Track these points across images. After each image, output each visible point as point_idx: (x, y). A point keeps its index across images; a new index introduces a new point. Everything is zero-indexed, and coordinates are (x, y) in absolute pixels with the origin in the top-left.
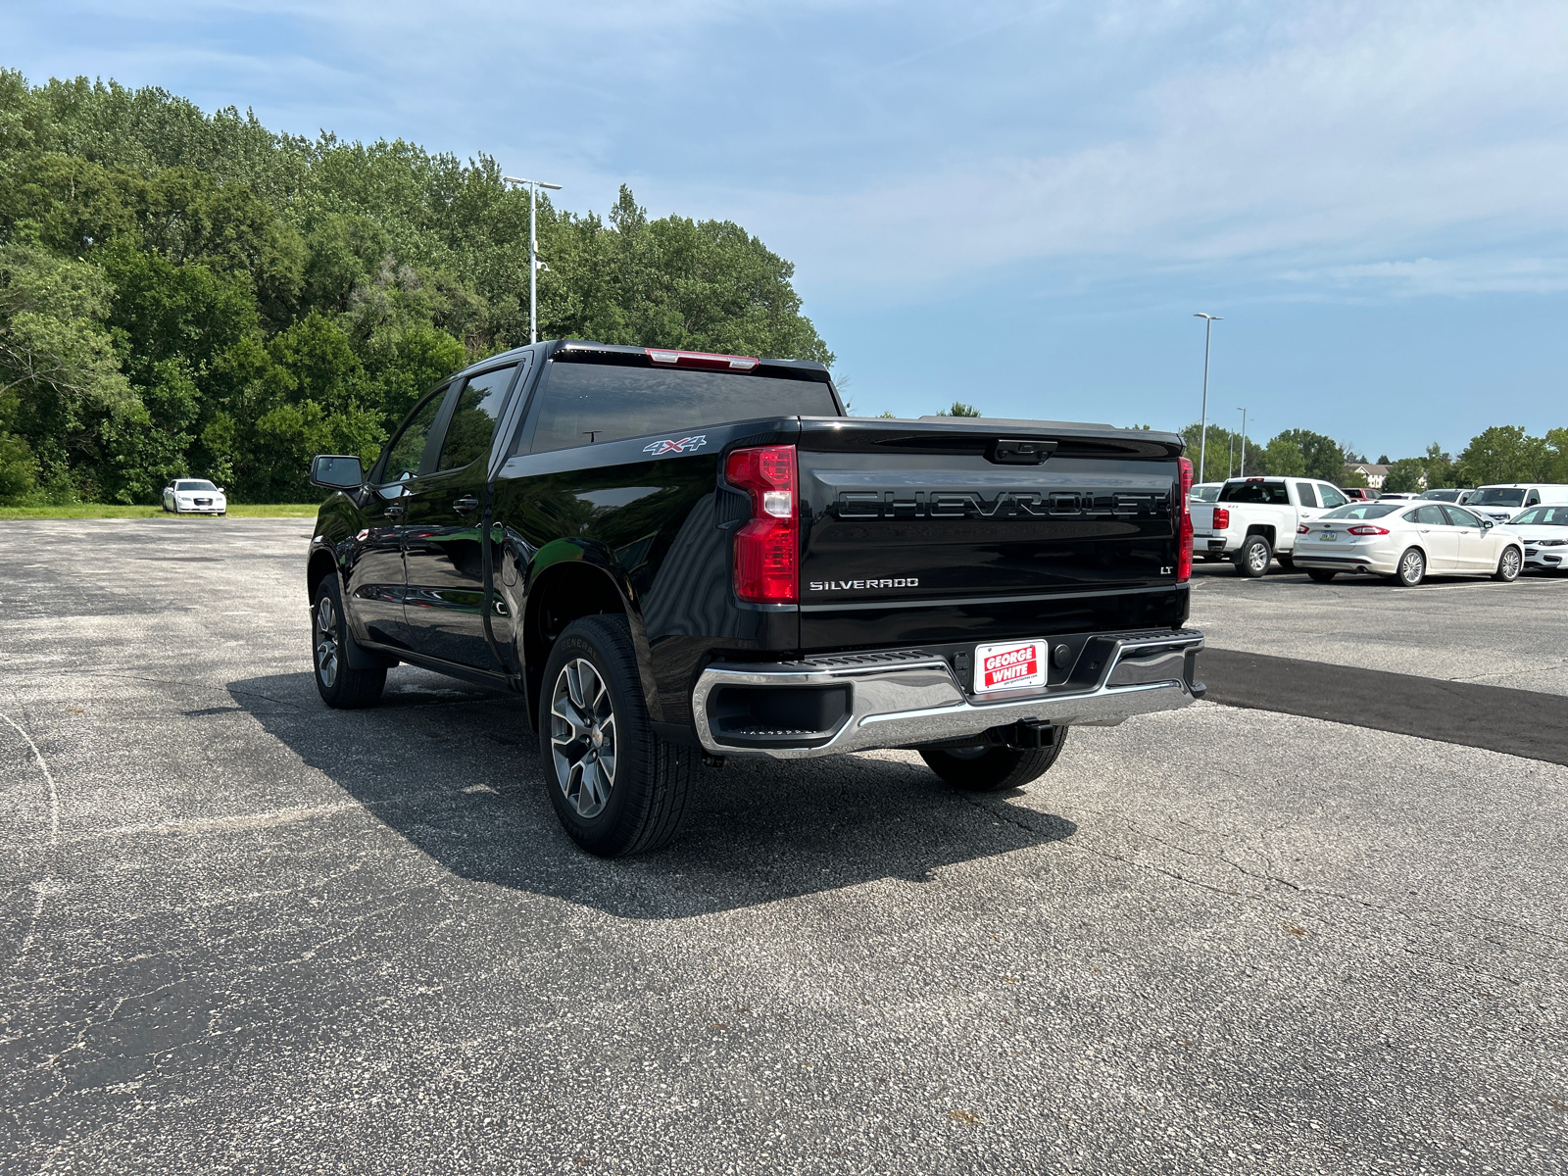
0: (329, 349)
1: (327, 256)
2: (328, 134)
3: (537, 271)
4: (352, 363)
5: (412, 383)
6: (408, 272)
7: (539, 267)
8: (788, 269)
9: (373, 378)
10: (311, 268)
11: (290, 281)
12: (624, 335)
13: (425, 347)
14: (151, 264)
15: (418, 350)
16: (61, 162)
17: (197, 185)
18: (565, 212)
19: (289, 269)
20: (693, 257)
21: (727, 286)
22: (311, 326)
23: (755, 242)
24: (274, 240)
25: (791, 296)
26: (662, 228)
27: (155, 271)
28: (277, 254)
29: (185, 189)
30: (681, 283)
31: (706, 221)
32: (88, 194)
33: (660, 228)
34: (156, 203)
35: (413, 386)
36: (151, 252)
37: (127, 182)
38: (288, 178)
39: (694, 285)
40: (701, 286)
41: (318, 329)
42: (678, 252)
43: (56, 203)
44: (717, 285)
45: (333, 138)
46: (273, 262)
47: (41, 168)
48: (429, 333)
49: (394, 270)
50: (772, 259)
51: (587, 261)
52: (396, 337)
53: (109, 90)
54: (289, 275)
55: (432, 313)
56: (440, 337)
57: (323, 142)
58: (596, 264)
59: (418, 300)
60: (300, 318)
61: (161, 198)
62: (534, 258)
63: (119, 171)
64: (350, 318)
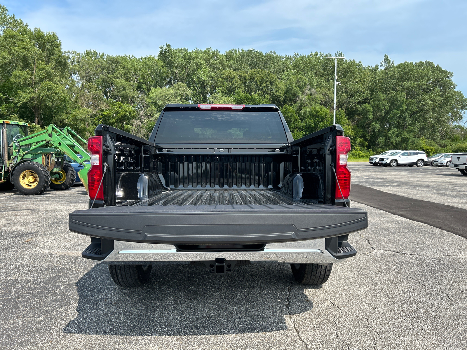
0: (290, 115)
1: (290, 88)
2: (297, 54)
3: (337, 85)
4: (296, 118)
5: (312, 123)
6: (313, 90)
7: (337, 84)
8: (451, 74)
9: (302, 122)
10: (286, 92)
11: (280, 97)
12: (384, 103)
13: (317, 112)
14: (245, 96)
15: (315, 113)
16: (227, 72)
17: (258, 73)
18: (368, 66)
19: (280, 93)
20: (411, 74)
21: (423, 82)
22: (285, 109)
23: (438, 67)
24: (277, 85)
25: (452, 84)
26: (400, 66)
27: (246, 98)
28: (277, 89)
29: (255, 75)
30: (406, 84)
31: (418, 62)
32: (232, 79)
33: (399, 66)
34: (248, 79)
35: (313, 124)
36: (245, 93)
37: (242, 75)
38: (284, 68)
39: (410, 84)
40: (413, 84)
41: (287, 109)
42: (405, 74)
43: (225, 82)
44: (419, 83)
45: (298, 54)
46: (276, 91)
47: (222, 74)
48: (318, 108)
49: (309, 90)
50: (443, 72)
51: (372, 80)
52: (308, 110)
53: (241, 51)
54: (280, 95)
55: (320, 102)
56: (321, 109)
57: (295, 56)
58: (375, 81)
59: (315, 98)
60: (282, 107)
61: (249, 78)
62: (335, 81)
63: (240, 72)
64: (296, 105)
